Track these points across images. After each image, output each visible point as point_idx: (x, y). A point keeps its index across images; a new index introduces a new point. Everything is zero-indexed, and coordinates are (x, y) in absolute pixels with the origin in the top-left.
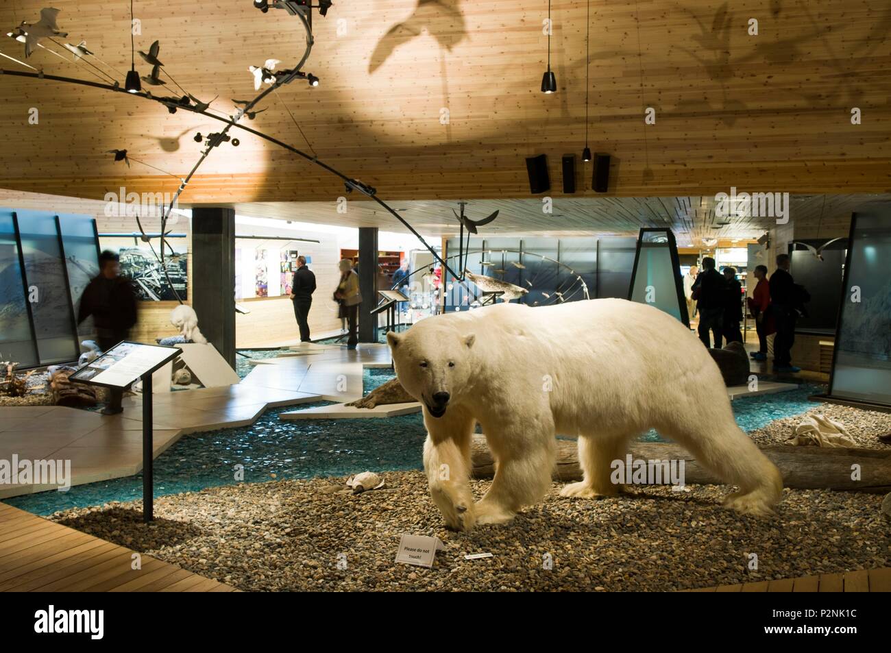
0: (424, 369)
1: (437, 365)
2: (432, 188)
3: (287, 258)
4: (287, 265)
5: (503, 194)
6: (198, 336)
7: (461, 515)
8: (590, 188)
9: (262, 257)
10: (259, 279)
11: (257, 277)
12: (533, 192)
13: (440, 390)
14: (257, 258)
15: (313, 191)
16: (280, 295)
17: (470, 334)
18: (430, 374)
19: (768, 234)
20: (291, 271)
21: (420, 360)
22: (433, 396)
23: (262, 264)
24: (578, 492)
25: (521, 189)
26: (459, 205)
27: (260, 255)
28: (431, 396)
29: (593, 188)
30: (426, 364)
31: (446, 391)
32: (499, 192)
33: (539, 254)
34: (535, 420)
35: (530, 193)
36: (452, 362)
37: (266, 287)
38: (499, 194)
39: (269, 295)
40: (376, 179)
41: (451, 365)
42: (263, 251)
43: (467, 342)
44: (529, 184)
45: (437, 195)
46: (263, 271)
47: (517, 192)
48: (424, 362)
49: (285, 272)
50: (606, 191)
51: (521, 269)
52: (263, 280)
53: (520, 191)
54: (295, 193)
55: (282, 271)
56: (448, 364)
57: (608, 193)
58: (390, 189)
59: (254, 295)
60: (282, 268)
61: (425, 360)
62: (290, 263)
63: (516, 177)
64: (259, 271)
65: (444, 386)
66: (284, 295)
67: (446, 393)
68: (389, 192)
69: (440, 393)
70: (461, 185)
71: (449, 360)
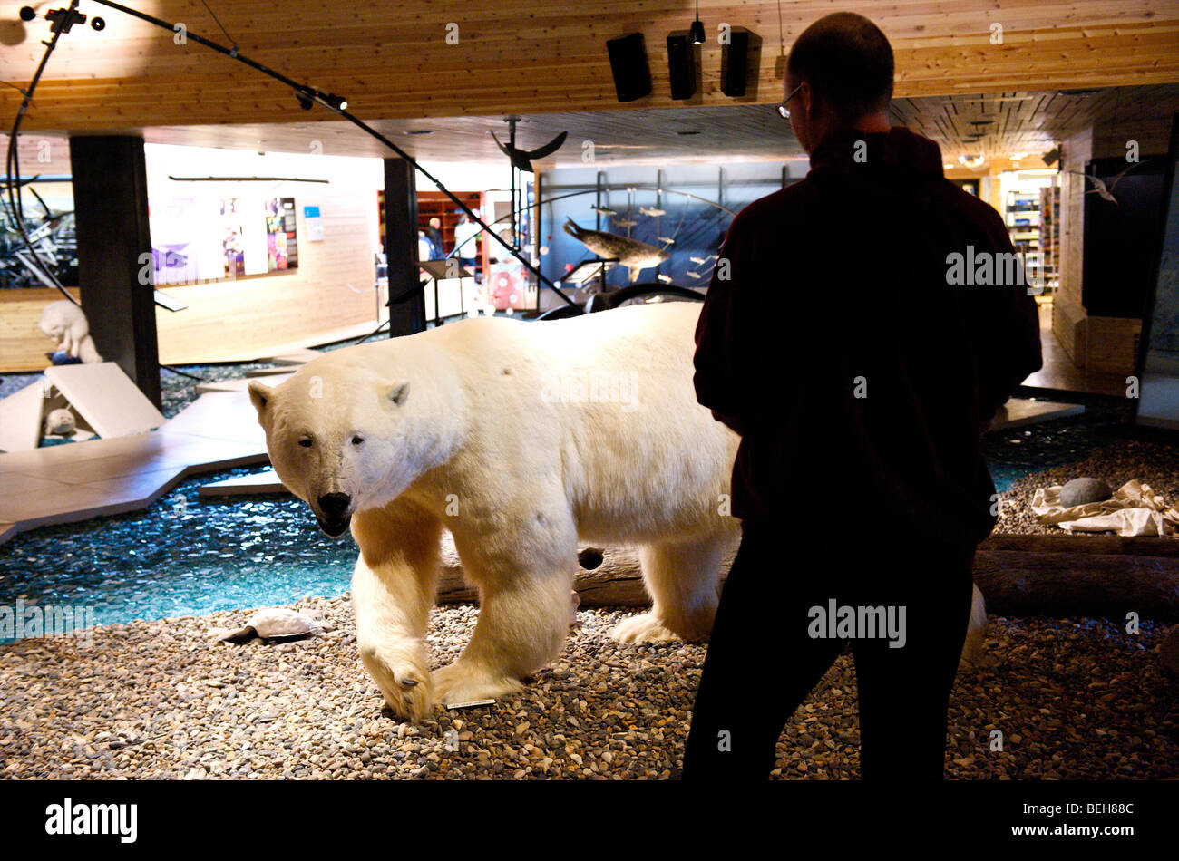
0: (308, 449)
1: (331, 442)
2: (455, 96)
3: (275, 210)
4: (277, 221)
5: (573, 104)
6: (88, 350)
7: (409, 695)
8: (719, 90)
9: (233, 210)
10: (229, 246)
11: (225, 243)
12: (621, 99)
13: (331, 490)
14: (223, 212)
15: (257, 106)
16: (266, 271)
17: (401, 381)
18: (317, 459)
19: (1060, 147)
20: (284, 230)
21: (298, 434)
22: (319, 499)
23: (232, 221)
24: (639, 633)
25: (604, 95)
26: (508, 123)
27: (228, 209)
28: (316, 500)
29: (723, 90)
30: (309, 442)
31: (342, 490)
32: (566, 98)
33: (684, 191)
34: (537, 523)
35: (615, 101)
36: (360, 435)
37: (240, 259)
38: (569, 104)
39: (247, 272)
40: (360, 83)
41: (357, 441)
42: (234, 200)
43: (392, 395)
44: (613, 85)
45: (464, 109)
46: (234, 233)
47: (598, 99)
48: (306, 437)
49: (274, 233)
50: (743, 94)
51: (661, 217)
52: (235, 248)
53: (600, 98)
54: (228, 110)
55: (269, 232)
56: (350, 440)
57: (746, 96)
58: (385, 100)
59: (222, 273)
60: (268, 226)
61: (307, 434)
62: (283, 219)
63: (593, 73)
64: (229, 234)
65: (339, 481)
66: (274, 270)
67: (343, 494)
68: (382, 104)
69: (330, 494)
70: (503, 89)
71: (355, 432)
